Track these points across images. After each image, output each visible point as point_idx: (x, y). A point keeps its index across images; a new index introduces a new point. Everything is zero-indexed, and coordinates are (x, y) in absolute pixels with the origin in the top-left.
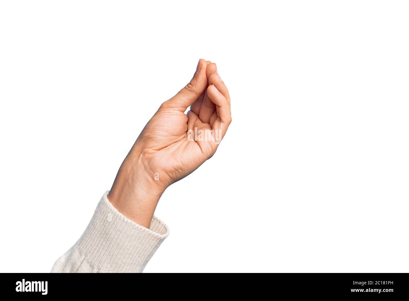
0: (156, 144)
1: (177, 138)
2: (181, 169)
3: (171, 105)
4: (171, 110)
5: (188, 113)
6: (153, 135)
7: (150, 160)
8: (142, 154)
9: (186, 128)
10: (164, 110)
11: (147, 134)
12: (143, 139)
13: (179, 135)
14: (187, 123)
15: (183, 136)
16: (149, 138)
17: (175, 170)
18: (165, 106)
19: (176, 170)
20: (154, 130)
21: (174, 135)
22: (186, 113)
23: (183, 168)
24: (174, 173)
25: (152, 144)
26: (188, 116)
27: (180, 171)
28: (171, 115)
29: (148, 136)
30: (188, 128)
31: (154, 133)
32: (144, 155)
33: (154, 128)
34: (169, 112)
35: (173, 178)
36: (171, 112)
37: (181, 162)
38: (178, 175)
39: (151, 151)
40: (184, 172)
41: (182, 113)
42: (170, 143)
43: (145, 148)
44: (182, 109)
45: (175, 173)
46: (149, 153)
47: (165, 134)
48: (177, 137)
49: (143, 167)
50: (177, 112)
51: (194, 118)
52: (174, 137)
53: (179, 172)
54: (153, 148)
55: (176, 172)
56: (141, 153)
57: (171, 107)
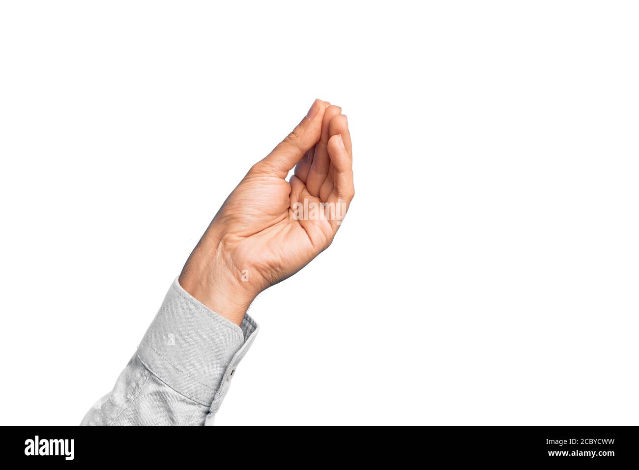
0: (243, 228)
1: (275, 219)
2: (280, 266)
3: (265, 169)
4: (266, 177)
5: (291, 180)
6: (239, 214)
7: (234, 252)
8: (221, 243)
9: (288, 202)
10: (256, 177)
11: (229, 213)
12: (223, 220)
13: (277, 214)
14: (290, 195)
15: (283, 216)
16: (232, 218)
17: (270, 267)
18: (256, 171)
19: (272, 267)
20: (240, 207)
21: (270, 215)
22: (288, 179)
23: (282, 265)
24: (269, 272)
25: (237, 227)
26: (291, 184)
27: (278, 269)
28: (265, 184)
29: (230, 215)
30: (290, 202)
31: (239, 211)
32: (225, 244)
33: (239, 204)
34: (263, 180)
35: (268, 278)
36: (266, 180)
37: (280, 256)
38: (276, 276)
39: (234, 237)
40: (283, 271)
41: (282, 180)
42: (264, 227)
43: (226, 233)
44: (282, 173)
45: (271, 272)
46: (232, 241)
47: (257, 212)
48: (274, 217)
49: (223, 263)
50: (274, 179)
51: (299, 187)
52: (270, 217)
53: (276, 270)
54: (237, 233)
55: (273, 271)
56: (220, 241)
57: (264, 172)
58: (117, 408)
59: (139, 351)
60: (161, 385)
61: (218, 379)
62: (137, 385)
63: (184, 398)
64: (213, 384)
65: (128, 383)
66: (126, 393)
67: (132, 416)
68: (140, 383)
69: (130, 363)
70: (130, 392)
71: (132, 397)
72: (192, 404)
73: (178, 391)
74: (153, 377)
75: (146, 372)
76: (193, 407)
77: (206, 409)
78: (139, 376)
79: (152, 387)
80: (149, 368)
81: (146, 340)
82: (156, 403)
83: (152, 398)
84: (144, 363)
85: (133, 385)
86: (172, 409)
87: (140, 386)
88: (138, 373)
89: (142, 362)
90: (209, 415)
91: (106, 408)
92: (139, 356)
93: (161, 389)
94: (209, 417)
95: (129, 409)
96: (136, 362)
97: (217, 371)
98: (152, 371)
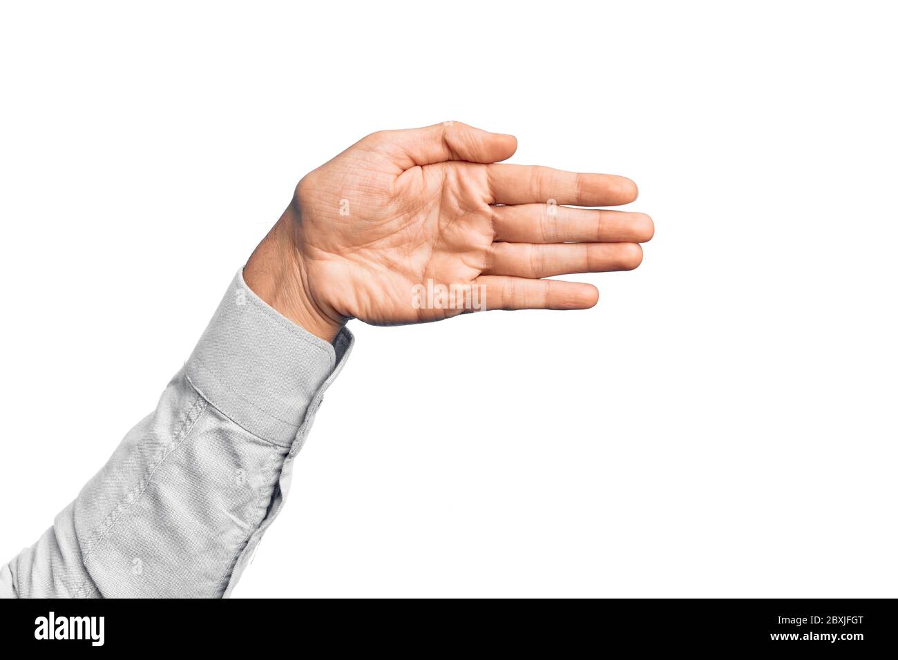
58: (162, 448)
59: (187, 369)
60: (224, 420)
61: (302, 413)
62: (188, 417)
63: (255, 437)
64: (294, 419)
65: (176, 413)
66: (173, 426)
67: (183, 461)
68: (193, 416)
69: (174, 382)
70: (179, 427)
71: (183, 434)
72: (266, 445)
73: (247, 429)
74: (213, 409)
75: (202, 403)
76: (266, 450)
77: (284, 450)
78: (191, 406)
79: (211, 423)
80: (205, 397)
81: (198, 355)
82: (215, 443)
83: (211, 437)
84: (197, 389)
85: (183, 417)
86: (239, 453)
87: (193, 420)
88: (189, 402)
89: (195, 387)
90: (287, 459)
91: (145, 446)
92: (189, 378)
93: (224, 426)
94: (288, 462)
95: (179, 451)
96: (183, 383)
97: (301, 403)
98: (210, 402)
